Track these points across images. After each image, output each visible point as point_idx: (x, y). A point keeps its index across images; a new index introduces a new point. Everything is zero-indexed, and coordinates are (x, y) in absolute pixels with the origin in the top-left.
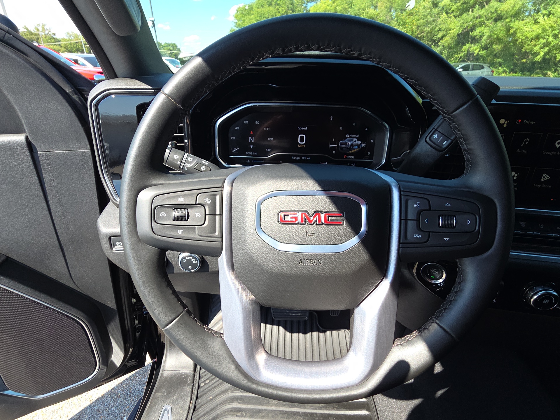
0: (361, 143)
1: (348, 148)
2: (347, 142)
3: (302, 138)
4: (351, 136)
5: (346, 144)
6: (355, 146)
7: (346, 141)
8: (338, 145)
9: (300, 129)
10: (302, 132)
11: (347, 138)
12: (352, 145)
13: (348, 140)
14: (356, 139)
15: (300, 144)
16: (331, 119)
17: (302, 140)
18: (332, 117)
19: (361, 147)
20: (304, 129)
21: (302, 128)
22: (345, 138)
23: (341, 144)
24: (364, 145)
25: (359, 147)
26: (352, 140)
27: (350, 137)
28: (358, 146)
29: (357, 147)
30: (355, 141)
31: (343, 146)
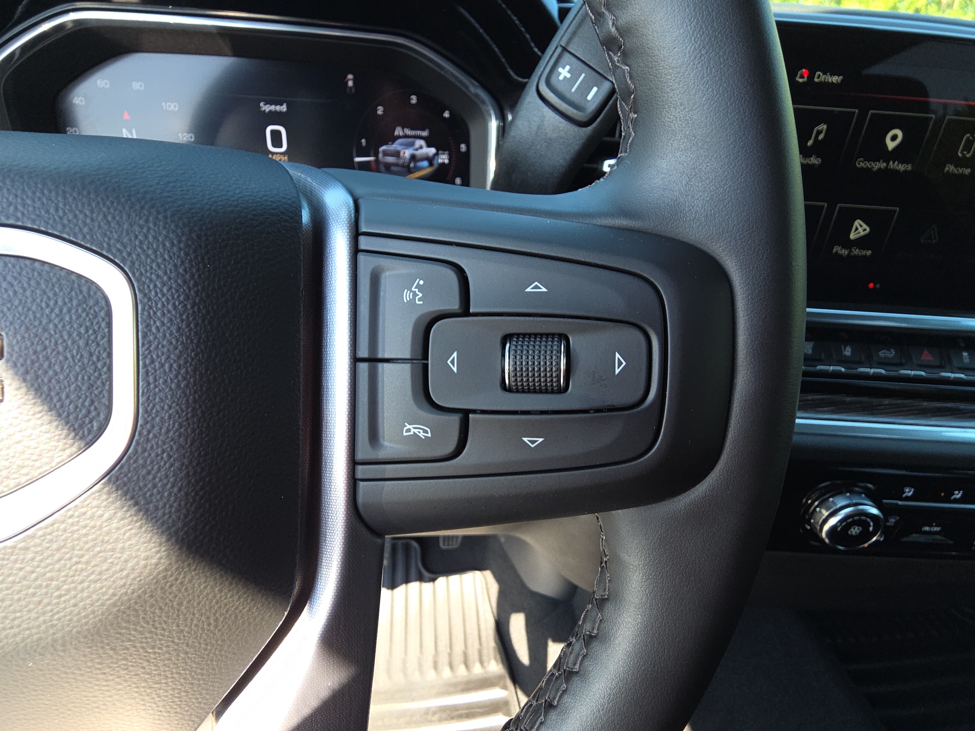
0: (437, 154)
1: (403, 166)
2: (399, 148)
3: (276, 136)
4: (408, 132)
5: (397, 154)
6: (422, 159)
7: (395, 146)
8: (376, 154)
9: (267, 108)
10: (275, 118)
11: (399, 137)
12: (413, 158)
13: (402, 144)
14: (422, 142)
15: (273, 153)
16: (350, 83)
17: (277, 142)
18: (350, 76)
19: (436, 165)
20: (278, 108)
21: (273, 108)
22: (394, 139)
23: (386, 154)
24: (444, 158)
25: (431, 164)
26: (412, 144)
27: (406, 136)
28: (430, 160)
29: (425, 164)
30: (421, 147)
31: (390, 159)
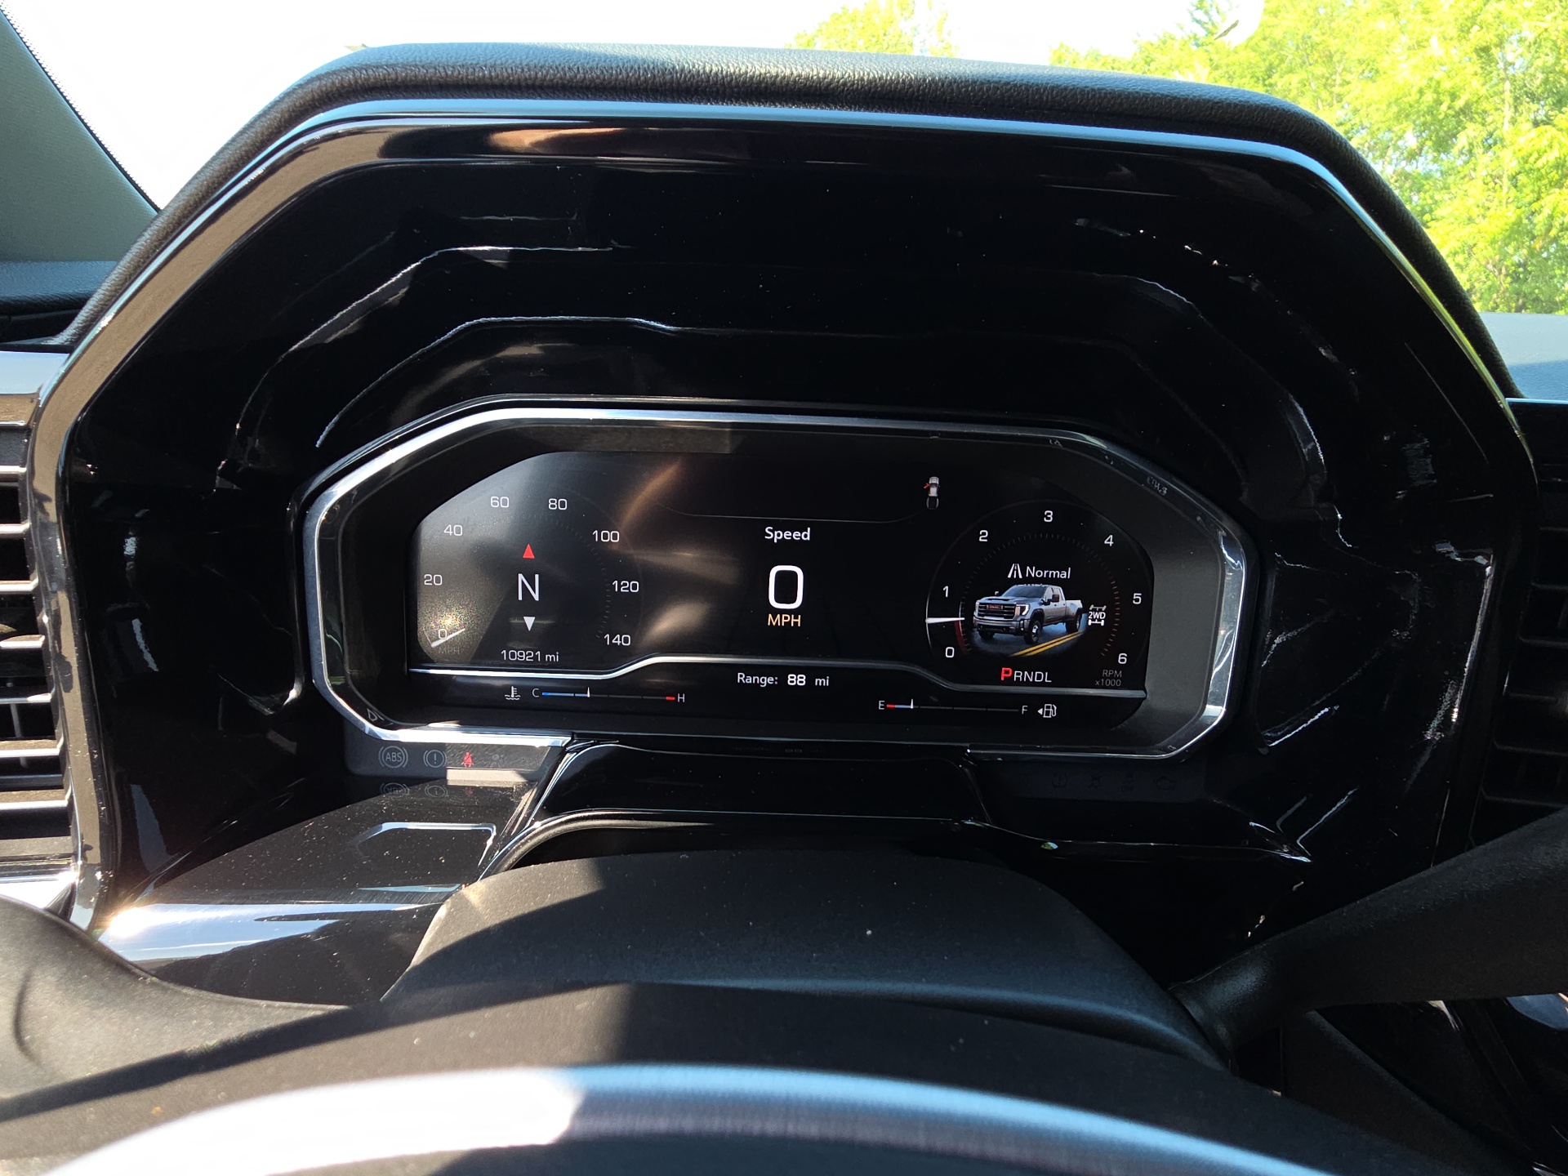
0: (1085, 610)
1: (1017, 632)
2: (1013, 600)
3: (788, 583)
4: (1032, 572)
5: (1008, 611)
6: (1055, 620)
7: (1009, 596)
8: (968, 614)
9: (776, 536)
10: (787, 552)
11: (1017, 581)
12: (1038, 616)
13: (1017, 595)
14: (1058, 590)
15: (776, 612)
16: (933, 492)
17: (785, 593)
18: (934, 480)
19: (1081, 629)
20: (796, 535)
21: (787, 535)
22: (1004, 585)
23: (986, 611)
24: (1098, 617)
25: (1071, 628)
26: (1041, 593)
27: (1028, 580)
28: (1070, 621)
29: (1061, 627)
30: (1056, 599)
31: (993, 621)
